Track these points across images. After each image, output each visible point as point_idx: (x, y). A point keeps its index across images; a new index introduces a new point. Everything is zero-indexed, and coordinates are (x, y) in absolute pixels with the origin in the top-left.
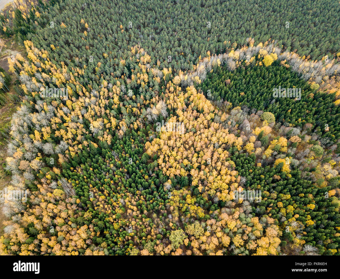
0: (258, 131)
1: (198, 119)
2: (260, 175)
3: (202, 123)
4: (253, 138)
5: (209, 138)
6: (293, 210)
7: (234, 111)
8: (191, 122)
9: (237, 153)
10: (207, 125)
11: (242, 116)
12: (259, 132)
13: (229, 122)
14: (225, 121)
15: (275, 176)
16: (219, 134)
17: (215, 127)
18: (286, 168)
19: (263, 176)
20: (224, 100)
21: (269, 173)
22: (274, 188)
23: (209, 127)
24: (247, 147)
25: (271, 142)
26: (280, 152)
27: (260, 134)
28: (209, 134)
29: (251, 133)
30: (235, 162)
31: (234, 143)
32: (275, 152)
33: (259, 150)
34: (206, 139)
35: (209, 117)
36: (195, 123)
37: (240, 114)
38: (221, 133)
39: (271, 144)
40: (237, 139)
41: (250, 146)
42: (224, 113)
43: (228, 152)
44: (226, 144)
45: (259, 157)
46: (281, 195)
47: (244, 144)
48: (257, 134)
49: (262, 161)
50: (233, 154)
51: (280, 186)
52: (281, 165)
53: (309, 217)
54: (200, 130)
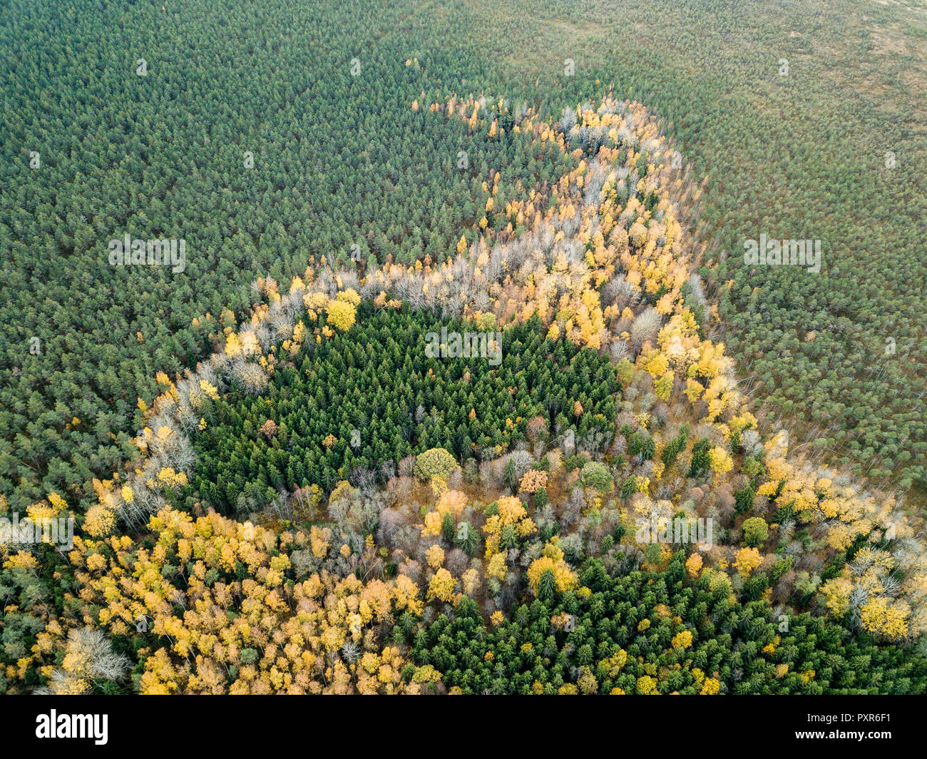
0: (433, 522)
1: (246, 605)
2: (517, 649)
3: (266, 609)
4: (436, 553)
5: (314, 646)
6: (654, 686)
7: (336, 506)
8: (226, 634)
9: (421, 632)
10: (283, 604)
11: (367, 505)
12: (439, 524)
13: (345, 549)
14: (329, 551)
15: (554, 620)
16: (336, 605)
17: (311, 595)
18: (566, 577)
19: (527, 648)
20: (290, 490)
21: (535, 626)
22: (573, 657)
23: (292, 603)
24: (436, 590)
25: (485, 528)
26: (522, 541)
27: (443, 527)
28: (307, 629)
29: (419, 538)
30: (432, 662)
31: (394, 601)
32: (512, 551)
33: (471, 578)
34: (307, 653)
35: (274, 577)
36: (243, 625)
37: (358, 503)
38: (341, 603)
39: (487, 534)
40: (396, 586)
41: (441, 582)
42: (314, 529)
43: (395, 650)
44: (376, 624)
45: (483, 593)
46: (603, 665)
47: (423, 585)
48: (437, 533)
49: (497, 599)
50: (410, 639)
51: (584, 643)
52: (548, 577)
53: (698, 672)
54: (270, 639)
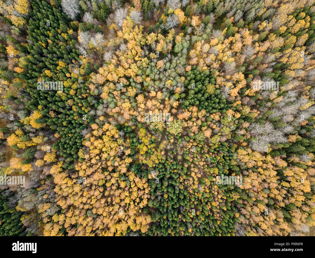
0: (26, 168)
1: (73, 223)
2: (66, 127)
3: (73, 215)
4: (38, 163)
5: (81, 193)
6: (66, 82)
7: (28, 207)
8: (84, 225)
9: (68, 160)
10: (70, 210)
11: (25, 195)
12: (26, 166)
13: (45, 197)
14: (47, 202)
15: (53, 116)
16: (66, 191)
17: (65, 202)
18: (36, 115)
19: (65, 123)
20: (25, 228)
21: (57, 122)
22: (64, 108)
23: (69, 207)
24: (53, 159)
25: (24, 148)
26: (25, 133)
27: (27, 163)
28: (76, 198)
29: (34, 171)
30: (77, 153)
31: (60, 172)
32: (30, 136)
33: (45, 148)
34: (84, 195)
35: (61, 218)
36: (80, 220)
37: (25, 200)
38: (65, 190)
39: (26, 146)
40: (55, 173)
41: (49, 158)
42: (39, 212)
43: (76, 166)
44: (69, 175)
45: (49, 142)
46: (64, 98)
47: (52, 164)
48: (30, 165)
49: (50, 137)
50: (72, 163)
51: (58, 105)
52: (37, 121)
53: (58, 68)
54: (83, 209)
